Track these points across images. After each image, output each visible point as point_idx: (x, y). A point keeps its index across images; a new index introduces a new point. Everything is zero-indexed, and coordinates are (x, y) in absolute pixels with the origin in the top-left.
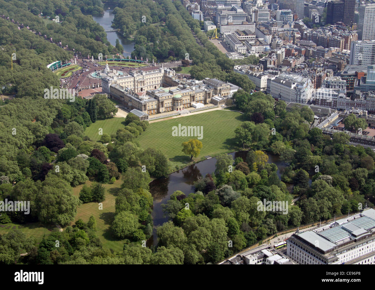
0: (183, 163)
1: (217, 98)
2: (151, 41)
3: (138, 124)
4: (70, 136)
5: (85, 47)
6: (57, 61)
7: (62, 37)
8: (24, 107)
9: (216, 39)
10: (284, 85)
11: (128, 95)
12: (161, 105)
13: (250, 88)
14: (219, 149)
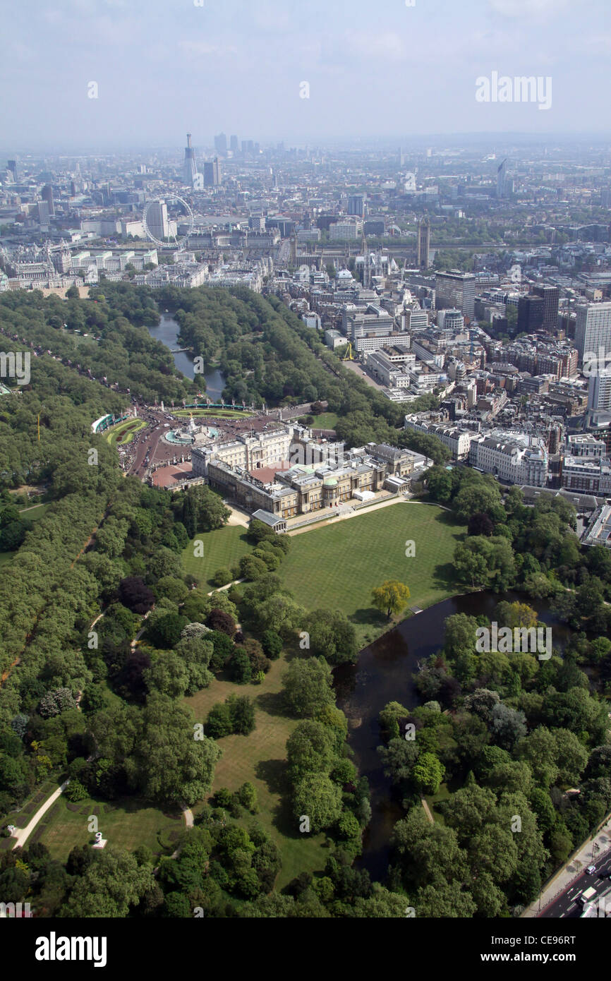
0: (376, 626)
1: (394, 479)
2: (250, 368)
3: (274, 543)
4: (162, 580)
5: (147, 387)
6: (108, 415)
7: (106, 368)
8: (70, 518)
9: (350, 360)
10: (504, 451)
11: (244, 482)
12: (303, 500)
13: (444, 458)
14: (432, 591)
